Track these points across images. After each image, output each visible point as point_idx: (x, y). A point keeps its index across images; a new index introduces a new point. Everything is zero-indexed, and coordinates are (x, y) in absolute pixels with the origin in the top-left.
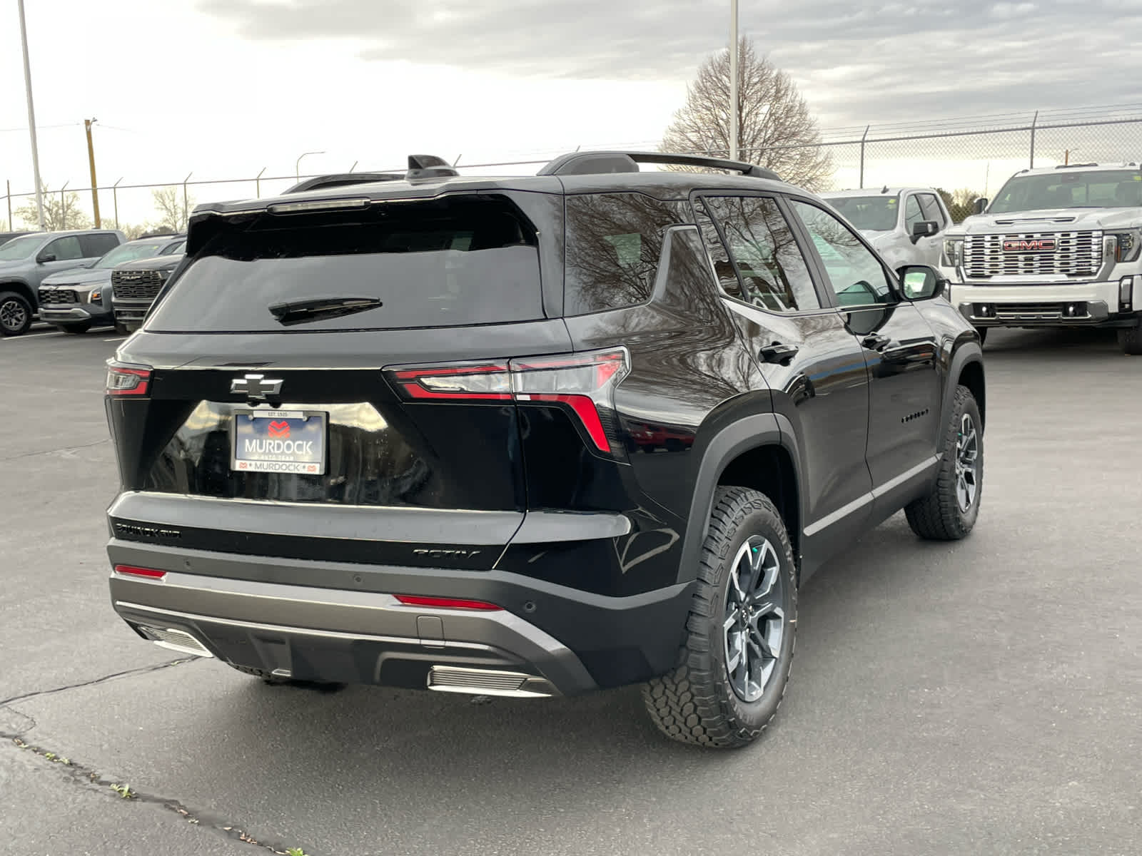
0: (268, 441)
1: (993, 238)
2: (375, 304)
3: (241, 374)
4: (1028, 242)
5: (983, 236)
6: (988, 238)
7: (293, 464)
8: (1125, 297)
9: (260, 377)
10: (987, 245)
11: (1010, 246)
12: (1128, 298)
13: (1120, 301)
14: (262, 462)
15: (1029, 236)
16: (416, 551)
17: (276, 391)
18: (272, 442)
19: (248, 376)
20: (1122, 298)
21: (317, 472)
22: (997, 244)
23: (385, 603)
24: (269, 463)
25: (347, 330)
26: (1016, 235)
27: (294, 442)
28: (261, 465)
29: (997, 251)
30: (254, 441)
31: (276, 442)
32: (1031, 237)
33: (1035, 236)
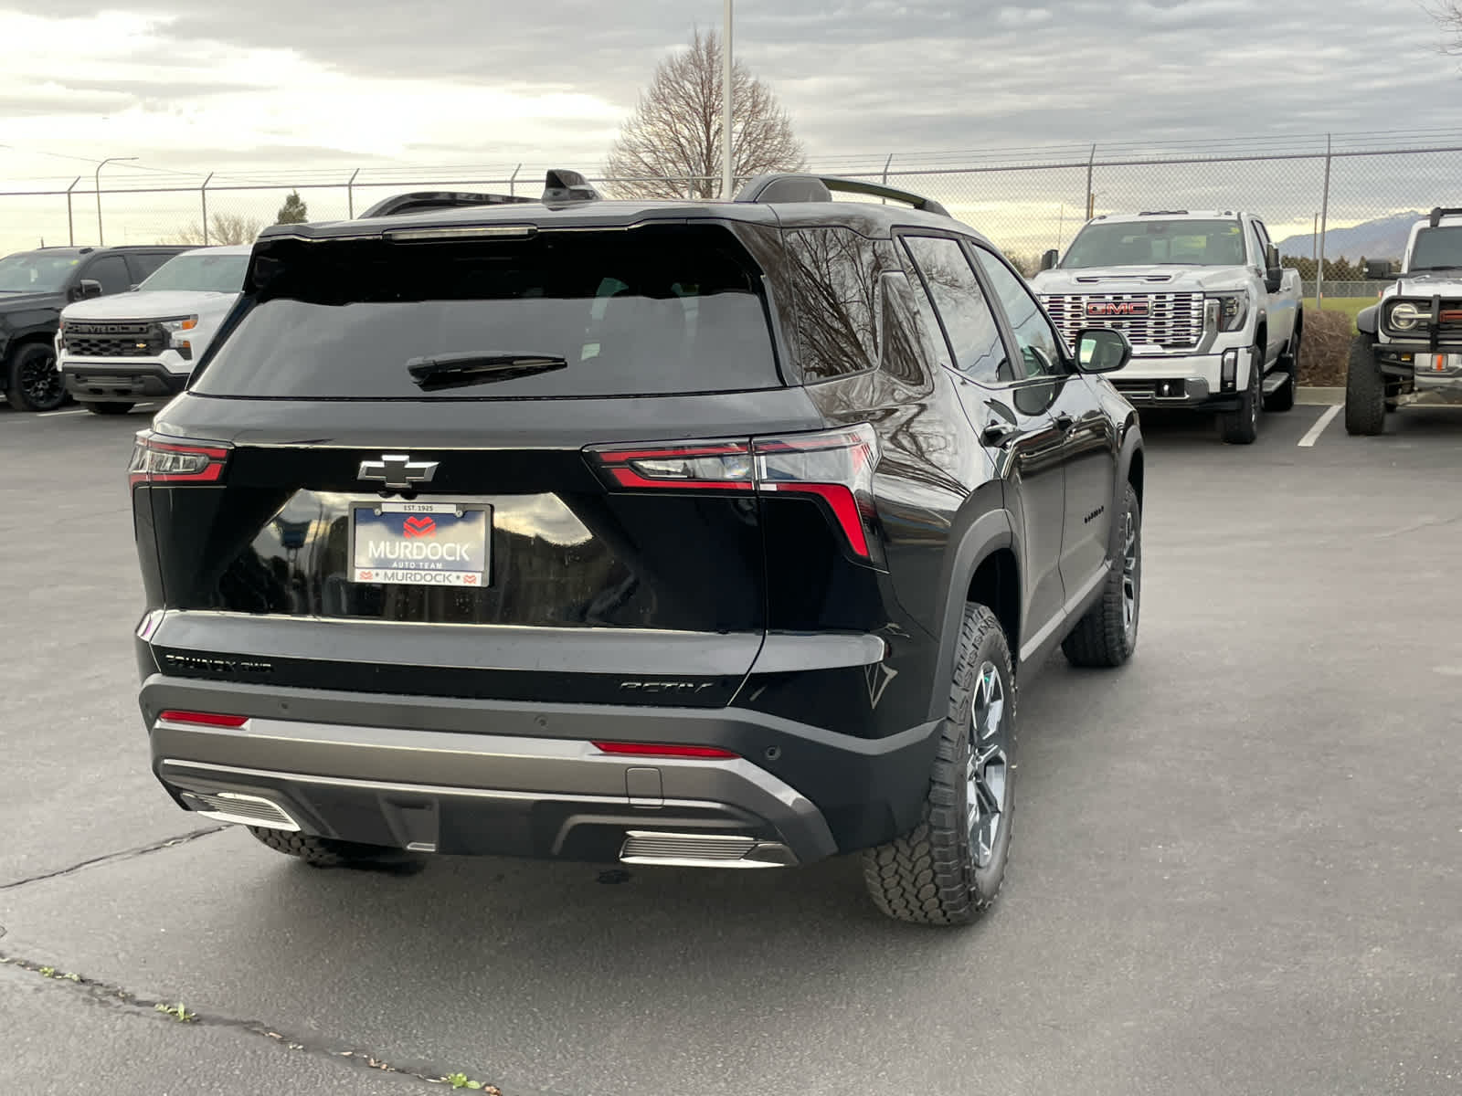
0: (403, 544)
1: (1074, 299)
2: (558, 364)
3: (375, 455)
4: (1117, 304)
5: (1062, 296)
6: (1068, 299)
7: (443, 573)
8: (1228, 374)
9: (404, 458)
10: (1068, 307)
11: (1095, 309)
12: (1232, 375)
13: (1222, 378)
14: (395, 571)
15: (1118, 297)
16: (625, 684)
17: (428, 478)
18: (407, 543)
19: (385, 458)
20: (1225, 375)
21: (478, 584)
22: (1079, 307)
23: (580, 752)
24: (405, 572)
25: (524, 398)
26: (1101, 296)
27: (442, 546)
28: (393, 574)
29: (1079, 316)
30: (382, 544)
31: (415, 544)
32: (1121, 298)
33: (1125, 297)
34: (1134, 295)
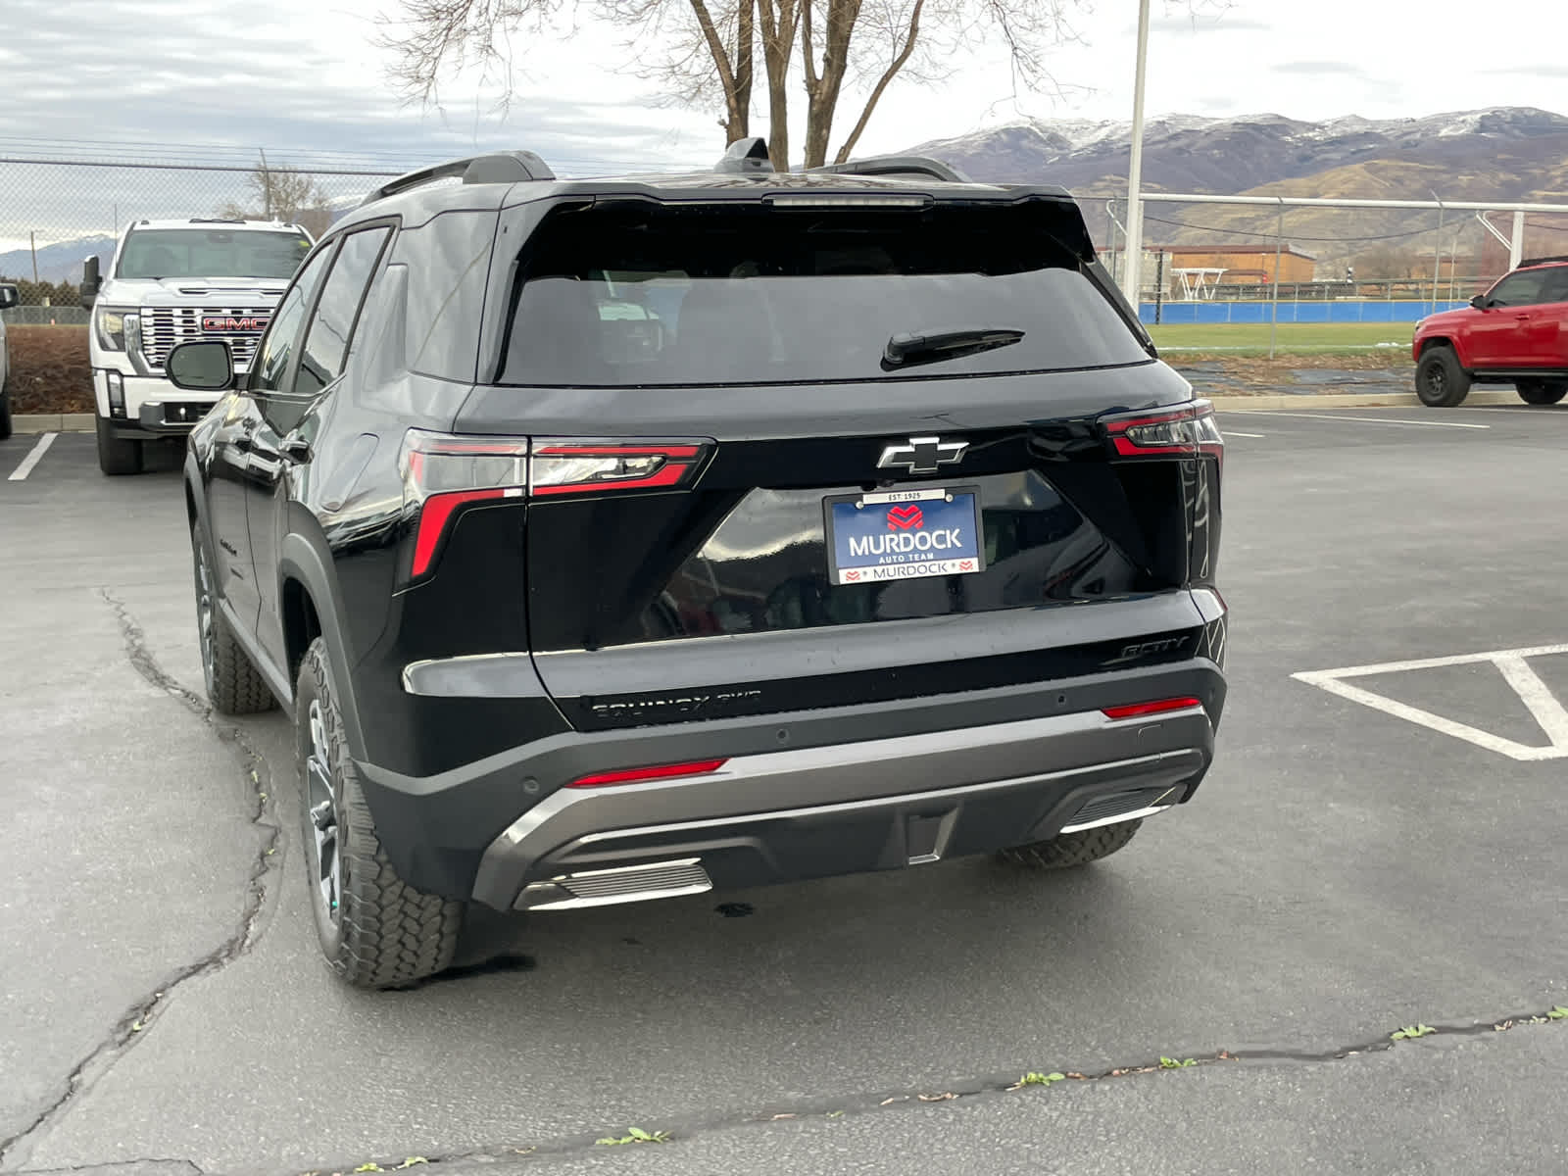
0: (888, 537)
1: (184, 312)
2: (1017, 336)
3: (902, 439)
4: (238, 319)
5: (170, 309)
6: (178, 312)
7: (937, 562)
9: (936, 440)
10: (178, 321)
11: (212, 324)
14: (885, 567)
15: (237, 312)
16: (1127, 648)
17: (957, 459)
18: (893, 536)
19: (914, 441)
21: (975, 569)
22: (192, 322)
24: (896, 566)
25: (1011, 373)
26: (218, 309)
27: (931, 534)
28: (883, 571)
29: (193, 331)
30: (865, 539)
31: (902, 536)
32: (241, 312)
33: (245, 311)
34: (256, 310)
